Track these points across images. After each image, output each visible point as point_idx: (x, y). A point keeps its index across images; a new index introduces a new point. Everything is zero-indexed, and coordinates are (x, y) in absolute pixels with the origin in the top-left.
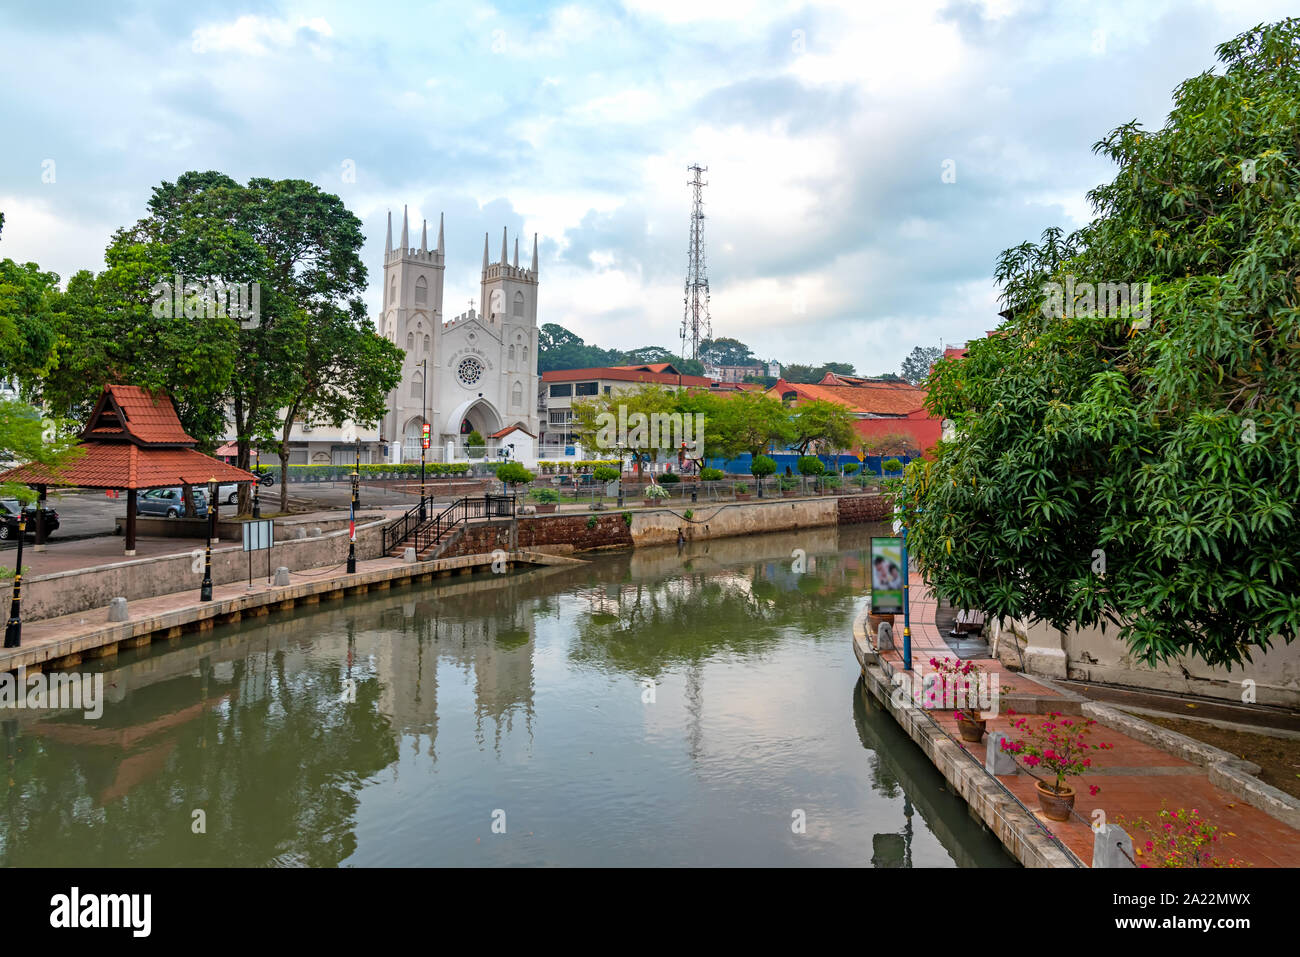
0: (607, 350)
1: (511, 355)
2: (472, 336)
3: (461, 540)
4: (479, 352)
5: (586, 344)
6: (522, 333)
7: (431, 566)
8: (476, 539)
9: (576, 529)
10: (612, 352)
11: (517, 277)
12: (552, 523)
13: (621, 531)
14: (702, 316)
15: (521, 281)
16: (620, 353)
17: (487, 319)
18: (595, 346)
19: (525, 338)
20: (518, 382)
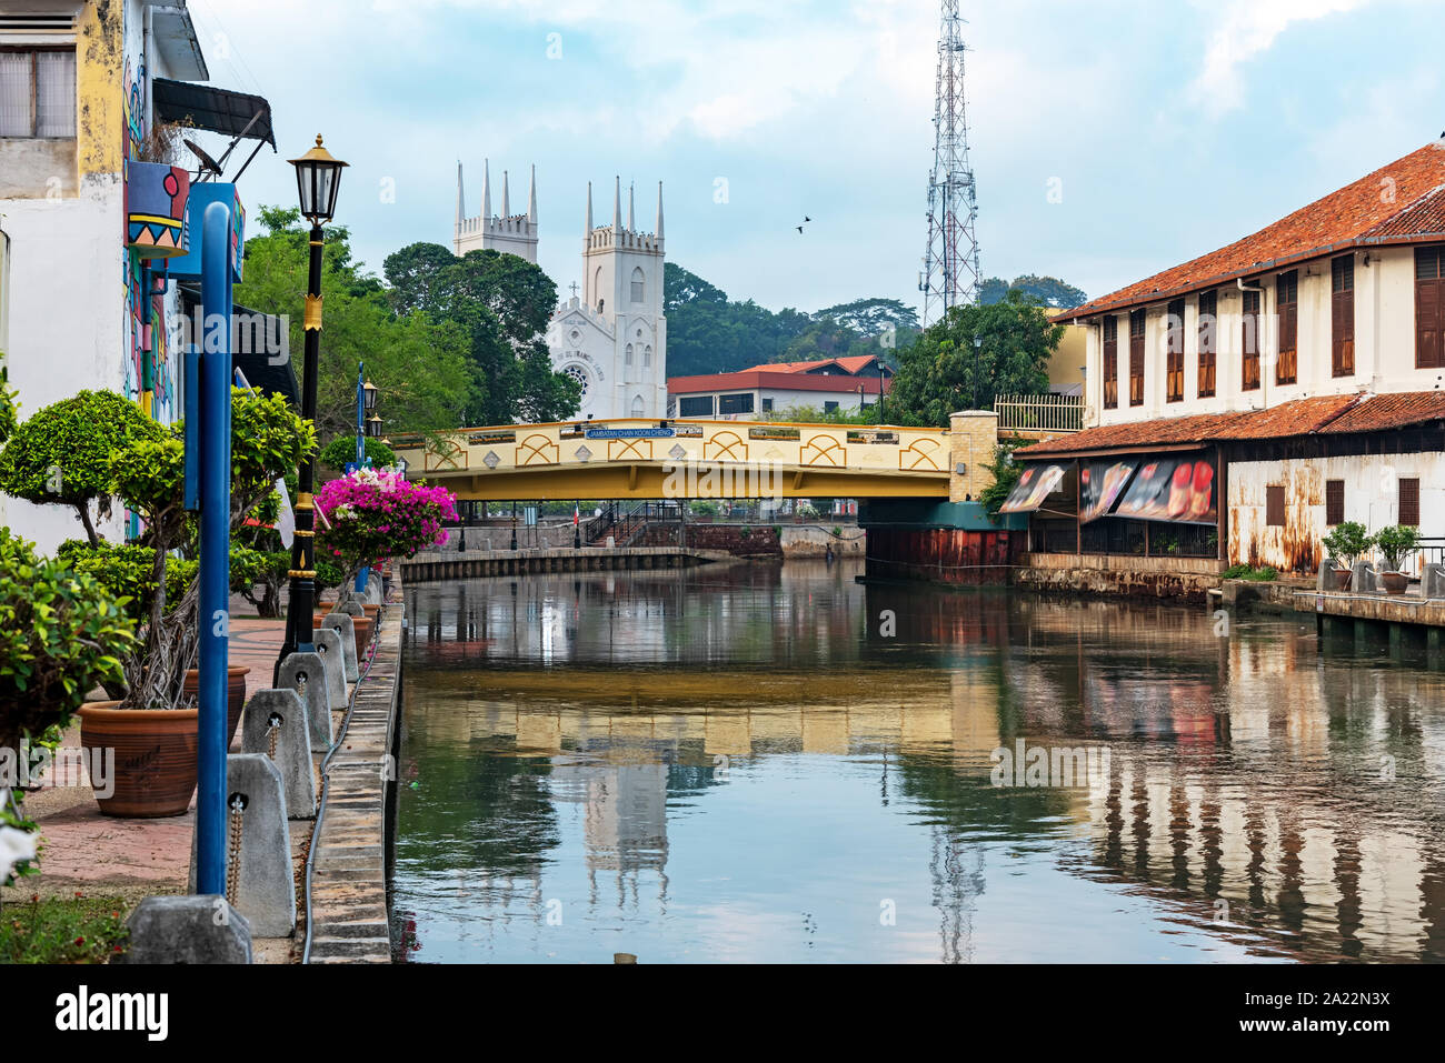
0: (776, 311)
1: (629, 359)
2: (575, 334)
3: (644, 535)
4: (585, 357)
5: (731, 300)
6: (643, 327)
7: (625, 551)
8: (654, 535)
9: (731, 538)
10: (787, 314)
11: (635, 246)
12: (711, 531)
13: (772, 542)
14: (963, 246)
15: (640, 252)
16: (803, 318)
17: (593, 307)
18: (750, 303)
19: (646, 333)
20: (639, 396)
